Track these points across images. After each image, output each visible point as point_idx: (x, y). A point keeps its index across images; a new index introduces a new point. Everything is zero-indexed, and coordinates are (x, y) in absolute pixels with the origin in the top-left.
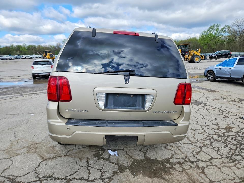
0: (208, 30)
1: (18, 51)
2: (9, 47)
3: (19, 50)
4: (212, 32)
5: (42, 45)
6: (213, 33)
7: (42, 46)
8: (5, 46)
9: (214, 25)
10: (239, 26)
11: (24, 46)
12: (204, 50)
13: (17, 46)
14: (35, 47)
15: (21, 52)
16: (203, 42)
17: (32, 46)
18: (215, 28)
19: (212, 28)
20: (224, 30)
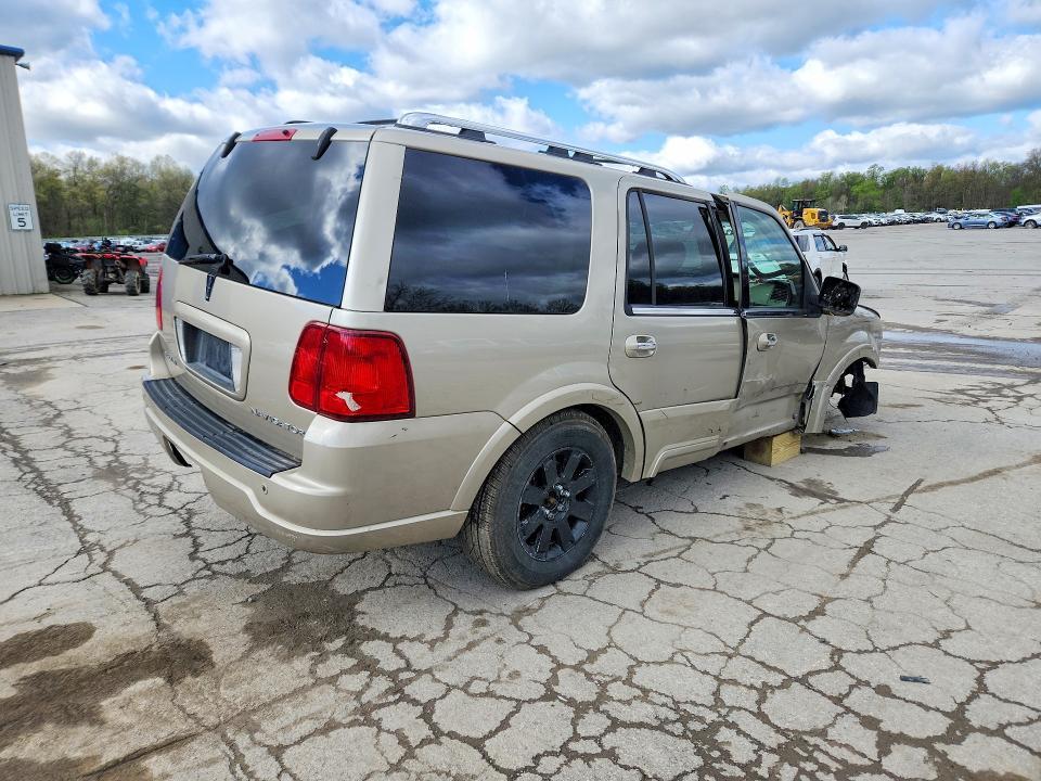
1: (844, 198)
2: (815, 183)
3: (848, 192)
5: (957, 163)
7: (949, 171)
8: (802, 180)
11: (873, 177)
13: (843, 178)
14: (917, 176)
15: (852, 200)
17: (905, 172)
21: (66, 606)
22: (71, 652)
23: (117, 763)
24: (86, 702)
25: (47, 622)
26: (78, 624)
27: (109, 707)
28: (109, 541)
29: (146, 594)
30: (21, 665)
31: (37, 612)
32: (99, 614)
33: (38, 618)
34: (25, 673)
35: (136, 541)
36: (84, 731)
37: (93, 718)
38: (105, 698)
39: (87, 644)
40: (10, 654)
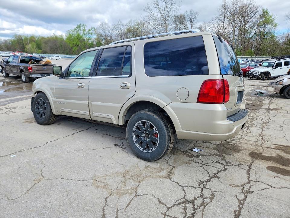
0: (75, 29)
4: (79, 32)
6: (81, 33)
9: (81, 24)
10: (104, 30)
12: (74, 51)
16: (72, 43)
18: (82, 28)
19: (79, 27)
20: (91, 32)
21: (269, 176)
22: (275, 166)
23: (278, 149)
24: (278, 158)
25: (276, 175)
26: (270, 170)
27: (274, 155)
28: (238, 190)
29: (247, 168)
30: (286, 169)
31: (278, 179)
32: (263, 170)
33: (278, 177)
34: (287, 168)
35: (231, 185)
36: (281, 154)
37: (278, 155)
38: (274, 157)
39: (271, 165)
40: (289, 173)
